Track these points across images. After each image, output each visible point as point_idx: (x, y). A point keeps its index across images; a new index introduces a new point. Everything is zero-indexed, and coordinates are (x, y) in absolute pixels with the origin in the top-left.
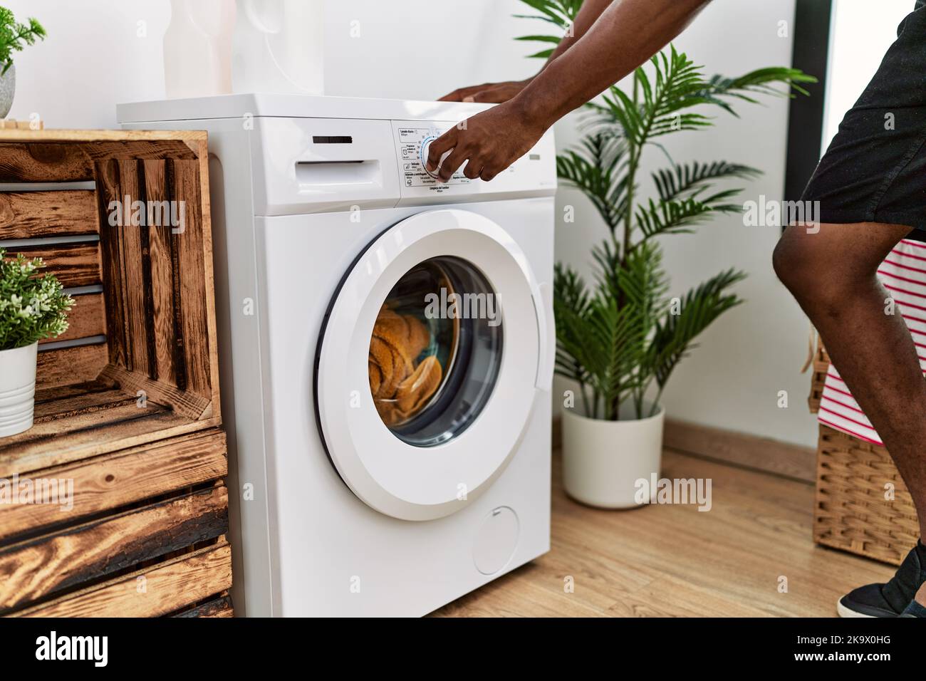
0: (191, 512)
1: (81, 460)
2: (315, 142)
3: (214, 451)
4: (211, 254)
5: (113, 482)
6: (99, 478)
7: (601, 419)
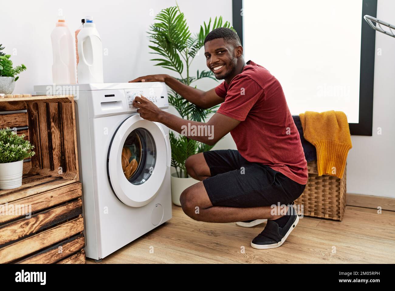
0: (73, 207)
1: (44, 192)
2: (105, 97)
3: (79, 189)
4: (76, 130)
5: (53, 198)
6: (49, 197)
7: (183, 178)
